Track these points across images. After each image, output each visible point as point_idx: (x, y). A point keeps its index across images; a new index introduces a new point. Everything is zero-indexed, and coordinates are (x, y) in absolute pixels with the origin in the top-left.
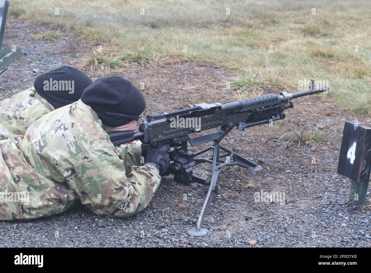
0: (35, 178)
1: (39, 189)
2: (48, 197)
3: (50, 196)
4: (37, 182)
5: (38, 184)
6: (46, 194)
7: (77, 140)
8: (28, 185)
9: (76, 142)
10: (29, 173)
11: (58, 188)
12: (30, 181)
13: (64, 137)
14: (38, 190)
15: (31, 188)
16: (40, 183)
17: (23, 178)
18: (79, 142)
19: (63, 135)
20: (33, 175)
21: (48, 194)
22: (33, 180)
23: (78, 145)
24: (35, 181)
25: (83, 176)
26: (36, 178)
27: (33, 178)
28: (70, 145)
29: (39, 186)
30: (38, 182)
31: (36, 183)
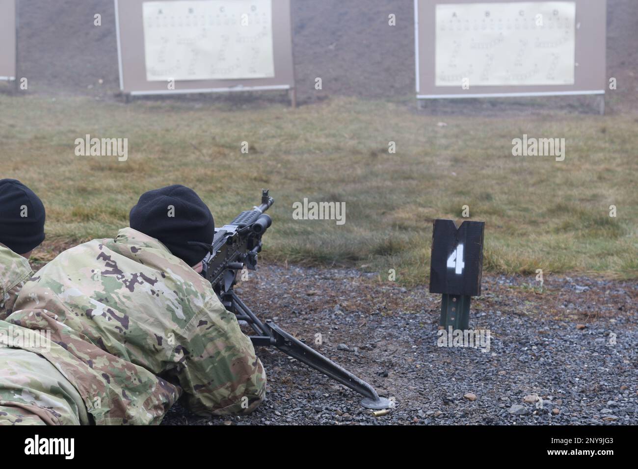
0: (132, 374)
1: (139, 392)
2: (157, 403)
3: (158, 400)
4: (135, 379)
5: (137, 382)
6: (153, 397)
7: (182, 297)
8: (122, 387)
9: (182, 300)
10: (120, 367)
11: (162, 383)
12: (124, 381)
13: (158, 295)
14: (137, 393)
15: (127, 393)
16: (140, 381)
17: (113, 376)
18: (185, 298)
19: (153, 292)
20: (127, 368)
21: (155, 396)
22: (129, 378)
23: (185, 304)
24: (132, 379)
25: (202, 355)
26: (133, 372)
27: (129, 373)
28: (173, 307)
29: (139, 385)
30: (137, 379)
31: (134, 382)
